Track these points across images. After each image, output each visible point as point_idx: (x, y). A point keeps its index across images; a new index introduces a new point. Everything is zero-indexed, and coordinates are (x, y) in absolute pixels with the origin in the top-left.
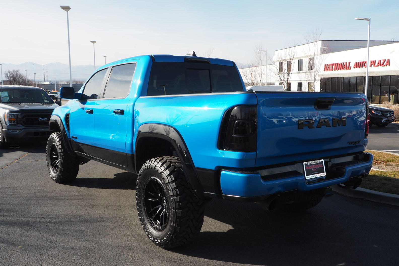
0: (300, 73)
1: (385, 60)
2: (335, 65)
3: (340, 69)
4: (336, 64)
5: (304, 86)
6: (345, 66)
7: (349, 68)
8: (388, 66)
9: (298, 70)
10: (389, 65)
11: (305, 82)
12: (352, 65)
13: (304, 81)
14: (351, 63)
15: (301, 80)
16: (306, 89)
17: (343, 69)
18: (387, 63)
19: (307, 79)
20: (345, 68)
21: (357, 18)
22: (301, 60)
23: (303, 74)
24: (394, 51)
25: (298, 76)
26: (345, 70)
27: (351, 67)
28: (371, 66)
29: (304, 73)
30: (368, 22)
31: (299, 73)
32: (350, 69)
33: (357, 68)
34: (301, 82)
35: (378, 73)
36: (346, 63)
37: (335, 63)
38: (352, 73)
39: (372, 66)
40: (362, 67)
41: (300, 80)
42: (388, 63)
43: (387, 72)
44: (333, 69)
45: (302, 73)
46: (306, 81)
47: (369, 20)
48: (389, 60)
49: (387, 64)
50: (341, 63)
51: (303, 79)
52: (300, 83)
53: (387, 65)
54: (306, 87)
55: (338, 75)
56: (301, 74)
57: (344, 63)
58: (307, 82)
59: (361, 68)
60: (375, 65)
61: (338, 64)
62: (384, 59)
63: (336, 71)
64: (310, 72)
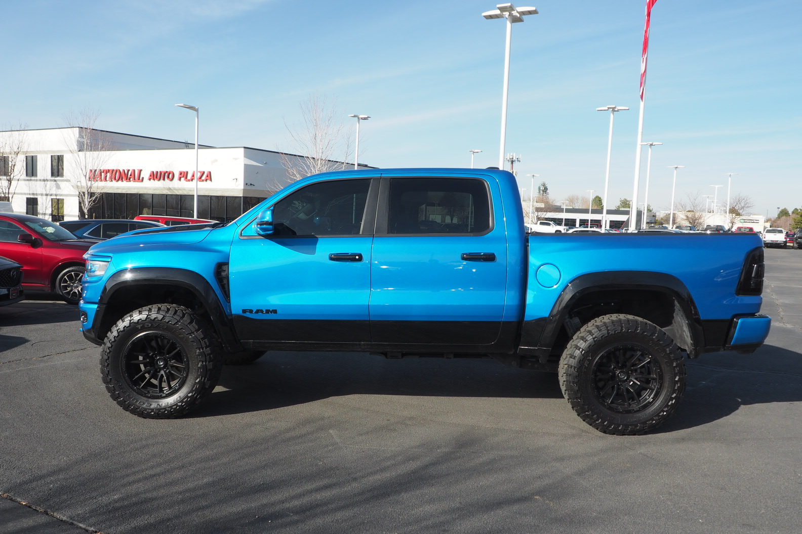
0: (31, 180)
1: (204, 173)
2: (111, 171)
3: (122, 179)
4: (113, 170)
5: (42, 204)
6: (131, 175)
7: (139, 179)
8: (208, 181)
9: (27, 175)
10: (211, 180)
11: (44, 197)
12: (145, 174)
13: (42, 195)
14: (142, 172)
15: (33, 194)
16: (47, 210)
17: (128, 180)
18: (207, 176)
19: (48, 193)
20: (131, 179)
21: (182, 105)
22: (32, 156)
23: (39, 182)
24: (216, 161)
25: (26, 185)
26: (132, 182)
27: (143, 178)
28: (180, 179)
29: (40, 180)
30: (195, 112)
31: (28, 180)
32: (142, 180)
33: (154, 180)
34: (35, 197)
35: (191, 191)
36: (134, 171)
37: (111, 168)
38: (146, 188)
39: (182, 179)
40: (164, 179)
41: (31, 192)
42: (209, 177)
43: (207, 190)
44: (107, 179)
45: (37, 180)
46: (47, 195)
47: (197, 110)
48: (210, 173)
49: (207, 178)
50: (124, 170)
51: (39, 192)
52: (31, 198)
53: (206, 180)
54: (46, 207)
55: (117, 189)
56: (33, 182)
57: (128, 171)
58: (49, 198)
59: (162, 181)
60: (186, 178)
61: (118, 171)
62: (203, 170)
63: (114, 182)
64: (55, 181)
